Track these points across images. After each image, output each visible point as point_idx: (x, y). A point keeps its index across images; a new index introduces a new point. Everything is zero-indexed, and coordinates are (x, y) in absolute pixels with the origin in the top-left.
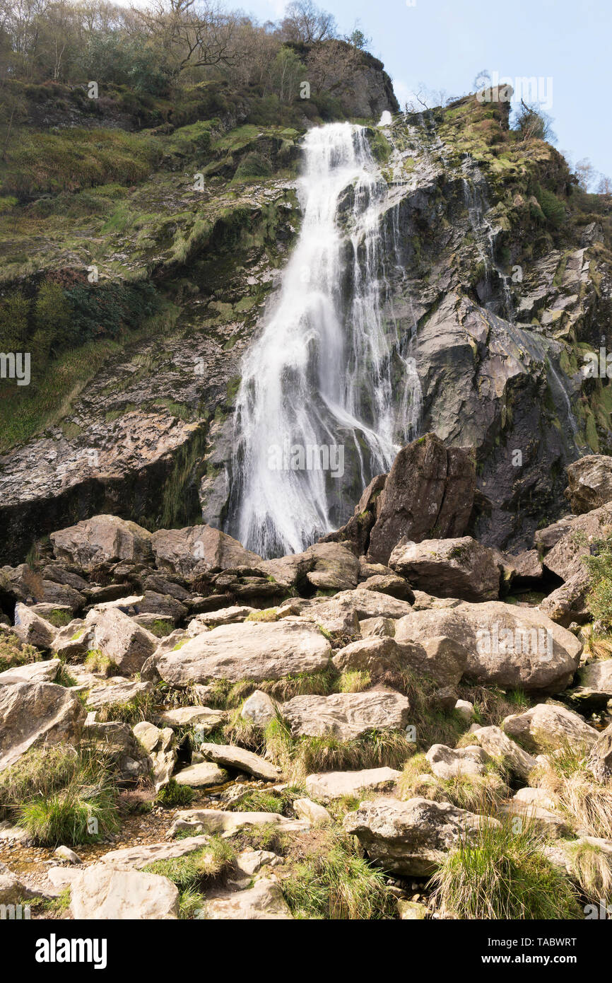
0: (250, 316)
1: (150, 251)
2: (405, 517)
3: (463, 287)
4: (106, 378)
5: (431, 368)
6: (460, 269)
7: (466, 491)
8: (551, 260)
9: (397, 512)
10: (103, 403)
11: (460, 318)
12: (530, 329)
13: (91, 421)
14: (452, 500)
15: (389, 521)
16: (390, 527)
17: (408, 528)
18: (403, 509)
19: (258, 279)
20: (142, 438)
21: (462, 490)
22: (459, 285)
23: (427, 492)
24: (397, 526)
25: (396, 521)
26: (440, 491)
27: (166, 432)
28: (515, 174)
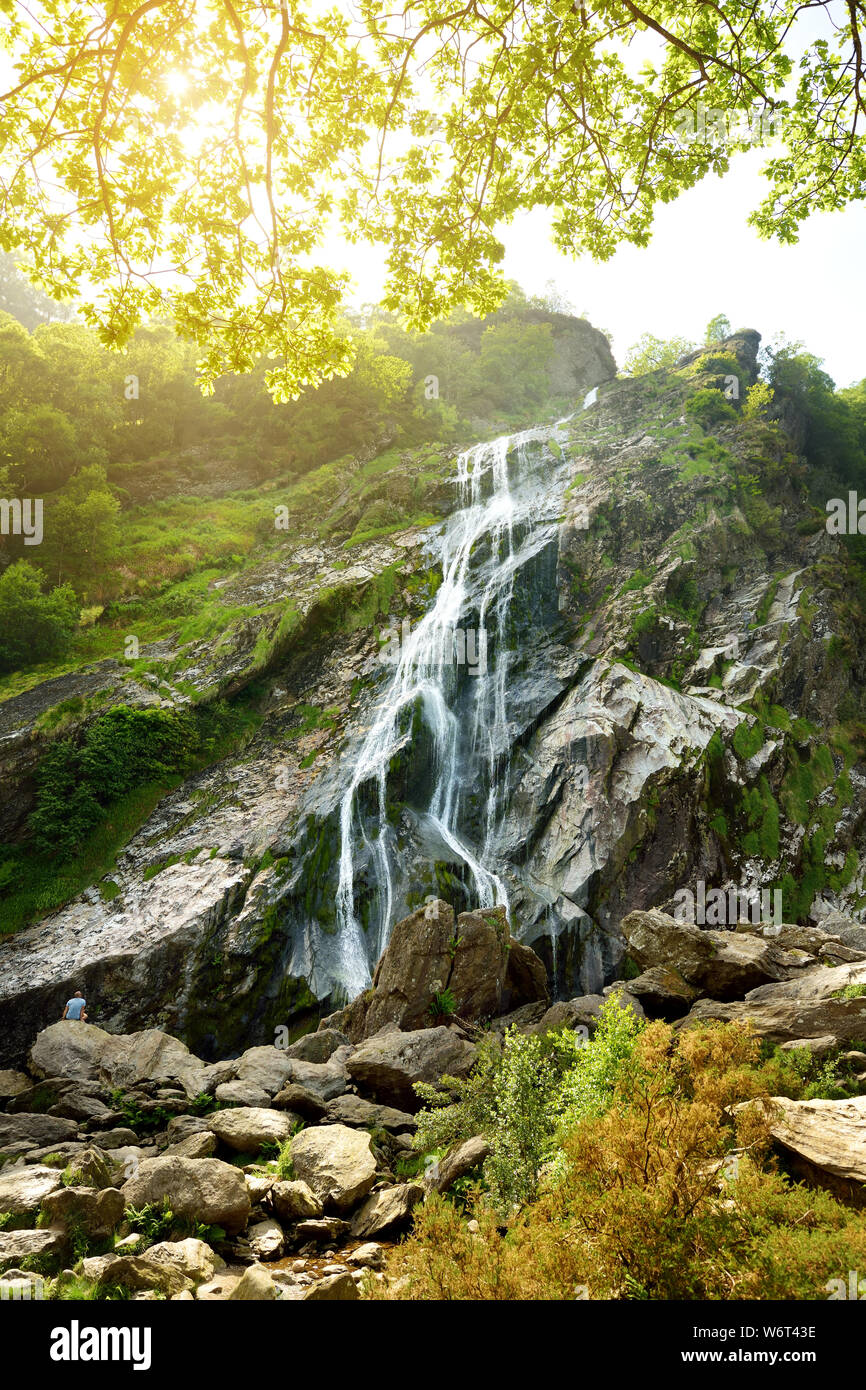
0: (339, 722)
1: (229, 661)
2: (400, 998)
3: (616, 651)
4: (157, 823)
5: (556, 766)
6: (617, 624)
7: (485, 961)
8: (756, 590)
9: (391, 994)
10: (147, 856)
11: (603, 695)
12: (706, 696)
13: (130, 879)
14: (464, 973)
15: (383, 1002)
16: (384, 1009)
17: (403, 1010)
18: (396, 990)
19: (357, 671)
20: (171, 902)
21: (478, 961)
22: (612, 648)
23: (425, 969)
24: (392, 1008)
25: (390, 1003)
26: (445, 965)
27: (199, 892)
28: (709, 483)
